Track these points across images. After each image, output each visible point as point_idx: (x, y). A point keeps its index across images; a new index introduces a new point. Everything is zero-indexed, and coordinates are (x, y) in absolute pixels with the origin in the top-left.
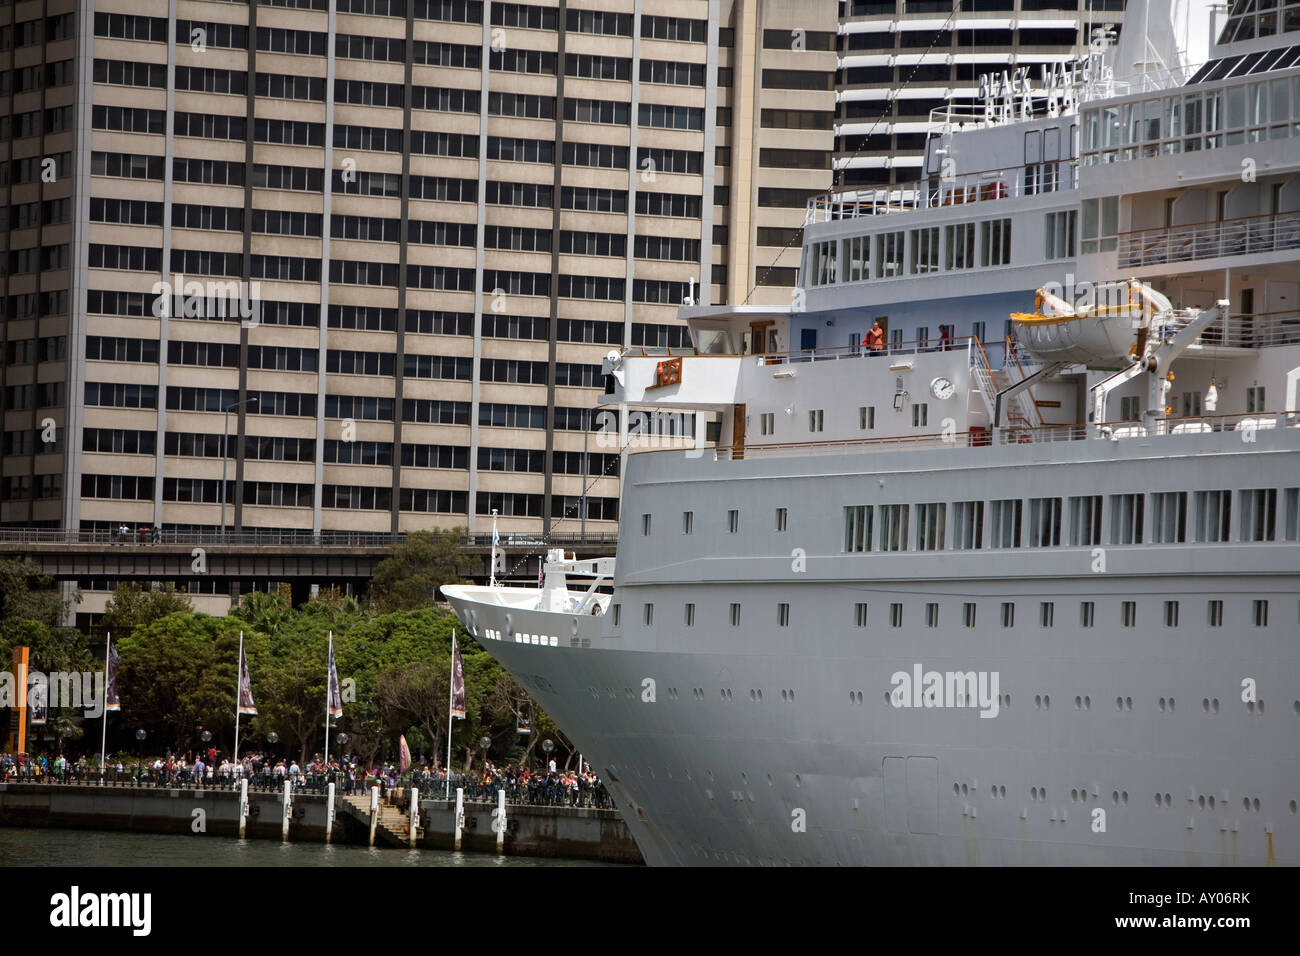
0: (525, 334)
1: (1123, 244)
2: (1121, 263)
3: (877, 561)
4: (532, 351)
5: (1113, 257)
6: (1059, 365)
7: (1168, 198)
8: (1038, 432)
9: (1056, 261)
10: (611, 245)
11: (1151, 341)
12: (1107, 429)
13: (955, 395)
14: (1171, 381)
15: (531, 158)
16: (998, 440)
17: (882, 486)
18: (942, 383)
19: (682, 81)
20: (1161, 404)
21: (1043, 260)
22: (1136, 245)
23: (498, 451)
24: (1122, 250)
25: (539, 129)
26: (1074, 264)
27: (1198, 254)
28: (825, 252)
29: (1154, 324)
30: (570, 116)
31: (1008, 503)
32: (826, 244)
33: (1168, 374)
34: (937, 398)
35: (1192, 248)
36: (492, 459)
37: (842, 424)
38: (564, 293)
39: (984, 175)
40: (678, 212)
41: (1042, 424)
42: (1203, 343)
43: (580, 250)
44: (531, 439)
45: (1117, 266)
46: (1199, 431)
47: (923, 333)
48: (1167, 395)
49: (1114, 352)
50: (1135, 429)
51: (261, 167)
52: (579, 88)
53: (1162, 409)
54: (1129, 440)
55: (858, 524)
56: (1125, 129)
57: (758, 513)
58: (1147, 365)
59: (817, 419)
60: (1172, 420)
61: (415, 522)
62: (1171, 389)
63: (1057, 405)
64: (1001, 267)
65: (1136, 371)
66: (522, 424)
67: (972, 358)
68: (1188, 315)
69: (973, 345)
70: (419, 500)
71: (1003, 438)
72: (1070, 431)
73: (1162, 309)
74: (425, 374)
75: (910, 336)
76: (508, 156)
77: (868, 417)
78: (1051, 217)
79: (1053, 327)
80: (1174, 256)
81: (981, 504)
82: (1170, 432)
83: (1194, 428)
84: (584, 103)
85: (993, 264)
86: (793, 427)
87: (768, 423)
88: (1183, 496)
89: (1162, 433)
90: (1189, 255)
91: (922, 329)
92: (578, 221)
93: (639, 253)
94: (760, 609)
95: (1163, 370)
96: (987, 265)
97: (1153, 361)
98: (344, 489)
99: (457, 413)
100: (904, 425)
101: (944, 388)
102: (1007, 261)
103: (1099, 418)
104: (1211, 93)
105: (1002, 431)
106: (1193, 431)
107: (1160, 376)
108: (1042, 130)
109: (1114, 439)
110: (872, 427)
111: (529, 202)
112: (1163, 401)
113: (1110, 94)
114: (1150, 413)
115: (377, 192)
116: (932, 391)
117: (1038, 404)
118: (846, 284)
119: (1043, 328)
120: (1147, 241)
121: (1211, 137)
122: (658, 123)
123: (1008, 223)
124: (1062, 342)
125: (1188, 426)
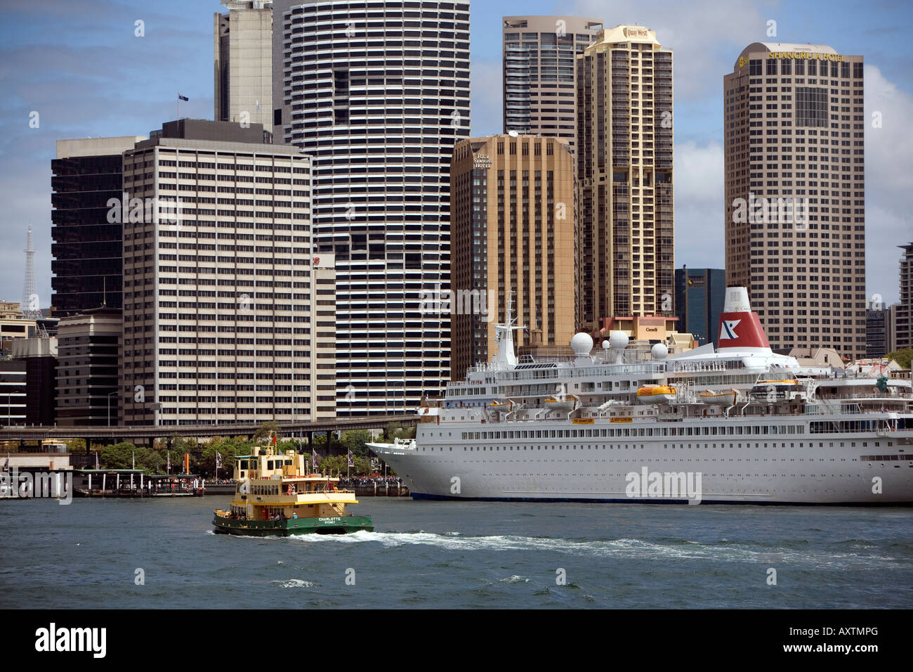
0: (267, 367)
1: (506, 393)
2: (506, 396)
3: (468, 441)
4: (269, 371)
7: (513, 387)
8: (493, 421)
10: (288, 342)
11: (513, 408)
13: (478, 415)
15: (267, 321)
16: (487, 423)
17: (467, 429)
18: (475, 413)
19: (304, 298)
20: (515, 418)
21: (491, 394)
23: (261, 398)
25: (269, 313)
26: (497, 395)
29: (513, 406)
30: (276, 309)
31: (491, 432)
32: (452, 389)
34: (475, 415)
36: (260, 399)
37: (458, 419)
38: (276, 355)
39: (477, 379)
40: (304, 333)
43: (280, 344)
44: (269, 394)
46: (521, 422)
47: (469, 405)
49: (507, 410)
50: (511, 421)
51: (200, 327)
52: (279, 302)
55: (464, 435)
56: (505, 376)
57: (446, 433)
59: (453, 418)
61: (241, 417)
63: (495, 416)
65: (511, 413)
66: (267, 390)
67: (479, 409)
68: (518, 405)
69: (479, 407)
70: (242, 411)
72: (498, 421)
73: (514, 404)
74: (242, 378)
75: (467, 404)
76: (261, 320)
77: (463, 418)
78: (492, 388)
80: (514, 395)
81: (486, 432)
82: (517, 422)
84: (280, 305)
86: (448, 419)
87: (444, 418)
88: (519, 432)
89: (515, 423)
90: (517, 395)
91: (469, 403)
92: (279, 336)
93: (295, 344)
94: (446, 449)
96: (482, 394)
97: (514, 411)
98: (223, 409)
99: (250, 388)
100: (470, 420)
102: (485, 394)
104: (518, 372)
105: (487, 421)
107: (515, 414)
108: (488, 373)
109: (508, 423)
110: (464, 420)
111: (267, 332)
114: (514, 420)
115: (229, 331)
116: (473, 414)
117: (492, 417)
118: (455, 396)
119: (496, 406)
120: (510, 393)
122: (298, 310)
123: (485, 388)
124: (499, 408)
125: (519, 421)
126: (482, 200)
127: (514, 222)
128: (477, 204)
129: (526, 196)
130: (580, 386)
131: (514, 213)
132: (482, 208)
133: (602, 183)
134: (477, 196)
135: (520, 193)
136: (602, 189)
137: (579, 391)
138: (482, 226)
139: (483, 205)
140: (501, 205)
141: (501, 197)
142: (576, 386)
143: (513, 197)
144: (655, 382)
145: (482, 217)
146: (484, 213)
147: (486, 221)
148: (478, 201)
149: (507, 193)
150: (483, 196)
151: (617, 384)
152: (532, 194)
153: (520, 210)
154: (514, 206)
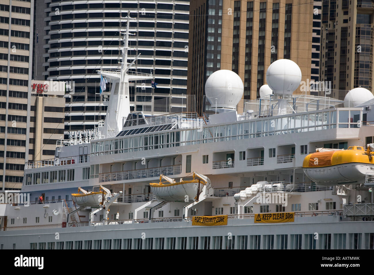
1: (100, 176)
2: (99, 181)
5: (98, 179)
6: (83, 207)
7: (111, 165)
8: (79, 224)
9: (85, 180)
11: (105, 201)
12: (93, 223)
13: (59, 214)
14: (109, 211)
16: (68, 226)
17: (39, 238)
18: (56, 211)
20: (106, 217)
21: (82, 180)
22: (103, 177)
24: (100, 178)
26: (89, 181)
27: (117, 179)
28: (29, 176)
29: (106, 197)
31: (70, 242)
32: (29, 174)
33: (108, 210)
34: (55, 215)
35: (116, 178)
39: (68, 158)
41: (81, 221)
42: (118, 202)
45: (98, 182)
46: (115, 224)
47: (53, 198)
48: (108, 215)
49: (96, 204)
50: (100, 223)
53: (107, 218)
54: (99, 226)
56: (102, 147)
57: (8, 245)
58: (103, 207)
59: (25, 220)
60: (109, 221)
62: (109, 213)
63: (85, 217)
64: (72, 181)
65: (101, 209)
67: (64, 204)
68: (114, 195)
69: (64, 201)
71: (69, 225)
72: (85, 224)
73: (108, 193)
75: (50, 198)
77: (37, 219)
78: (84, 169)
79: (81, 197)
80: (112, 180)
81: (63, 242)
82: (108, 224)
83: (114, 223)
85: (70, 180)
88: (111, 240)
89: (106, 224)
90: (115, 179)
91: (53, 197)
95: (107, 208)
96: (69, 181)
97: (104, 206)
100: (47, 222)
101: (56, 212)
102: (73, 180)
103: (92, 221)
104: (121, 139)
105: (69, 224)
106: (114, 224)
107: (106, 210)
108: (83, 147)
109: (95, 226)
110: (39, 222)
112: (107, 216)
113: (100, 138)
114: (104, 219)
116: (53, 213)
117: (80, 216)
118: (34, 185)
119: (79, 197)
120: (106, 176)
121: (121, 150)
123: (74, 170)
124: (83, 201)
125: (112, 223)
126: (216, 31)
127: (249, 55)
128: (211, 34)
129: (262, 29)
130: (211, 159)
131: (249, 46)
132: (216, 39)
133: (345, 25)
134: (212, 26)
135: (256, 25)
136: (345, 32)
137: (210, 169)
138: (216, 57)
139: (217, 35)
140: (236, 37)
141: (237, 28)
142: (206, 159)
143: (250, 29)
144: (343, 144)
145: (216, 48)
146: (217, 44)
147: (220, 52)
148: (213, 32)
149: (243, 25)
150: (218, 27)
151: (272, 152)
152: (269, 27)
153: (256, 43)
154: (249, 38)
